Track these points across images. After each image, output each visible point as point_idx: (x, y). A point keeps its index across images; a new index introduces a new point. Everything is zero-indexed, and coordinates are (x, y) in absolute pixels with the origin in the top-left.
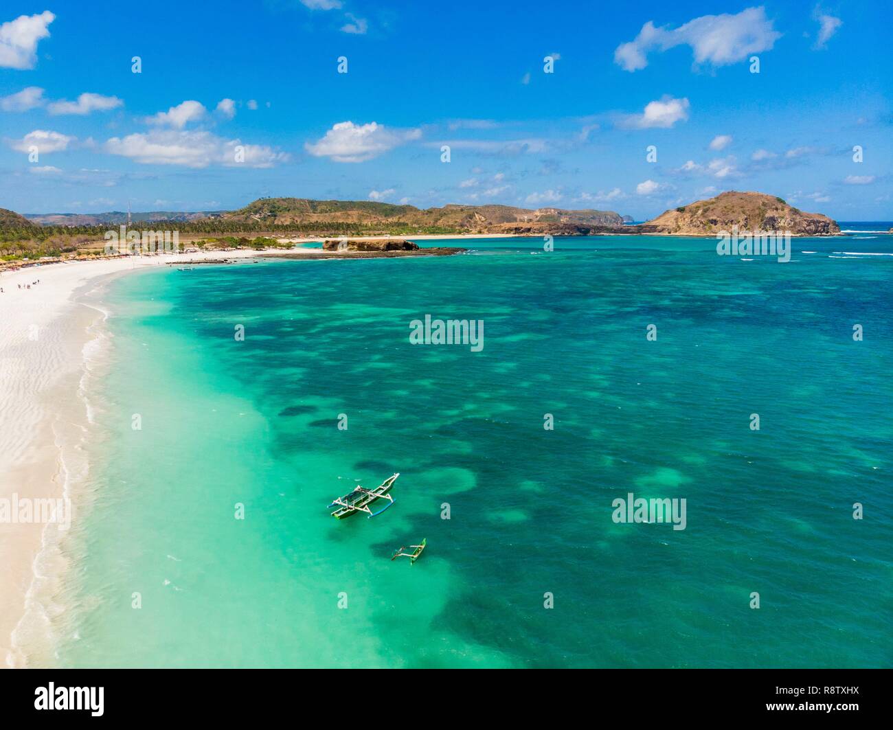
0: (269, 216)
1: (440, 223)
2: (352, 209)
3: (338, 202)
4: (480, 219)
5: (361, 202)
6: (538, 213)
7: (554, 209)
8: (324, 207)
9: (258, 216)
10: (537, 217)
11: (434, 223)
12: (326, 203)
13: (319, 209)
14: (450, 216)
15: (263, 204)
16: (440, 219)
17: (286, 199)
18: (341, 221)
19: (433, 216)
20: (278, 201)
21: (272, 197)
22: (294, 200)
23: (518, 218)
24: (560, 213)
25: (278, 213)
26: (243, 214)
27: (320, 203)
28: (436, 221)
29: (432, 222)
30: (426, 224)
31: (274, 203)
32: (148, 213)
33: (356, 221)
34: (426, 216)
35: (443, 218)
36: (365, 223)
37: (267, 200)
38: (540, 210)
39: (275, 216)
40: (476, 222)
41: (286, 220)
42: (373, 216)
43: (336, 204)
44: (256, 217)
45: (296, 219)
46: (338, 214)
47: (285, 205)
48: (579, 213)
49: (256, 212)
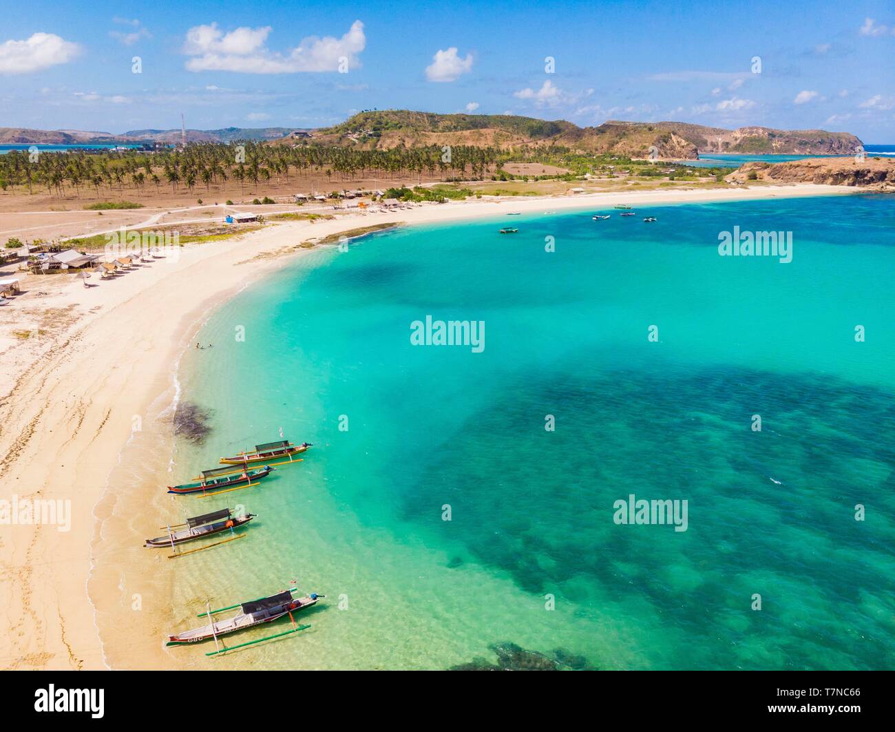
0: (370, 135)
1: (618, 148)
2: (485, 126)
3: (467, 116)
4: (679, 143)
5: (498, 116)
6: (738, 135)
7: (763, 129)
8: (448, 123)
9: (356, 135)
10: (736, 139)
11: (608, 149)
12: (451, 118)
13: (441, 125)
14: (633, 137)
15: (366, 119)
16: (617, 143)
17: (398, 112)
18: (469, 144)
19: (607, 137)
20: (386, 115)
21: (379, 109)
22: (409, 113)
23: (709, 141)
24: (772, 135)
25: (383, 132)
26: (337, 132)
27: (442, 117)
28: (612, 145)
29: (605, 146)
30: (597, 150)
31: (381, 117)
32: (264, 129)
33: (491, 144)
34: (595, 138)
35: (624, 141)
36: (503, 147)
37: (371, 113)
38: (742, 130)
39: (379, 136)
40: (672, 148)
41: (392, 142)
42: (516, 136)
43: (464, 119)
44: (353, 137)
45: (407, 139)
46: (467, 133)
47: (396, 120)
48: (801, 135)
49: (355, 130)
